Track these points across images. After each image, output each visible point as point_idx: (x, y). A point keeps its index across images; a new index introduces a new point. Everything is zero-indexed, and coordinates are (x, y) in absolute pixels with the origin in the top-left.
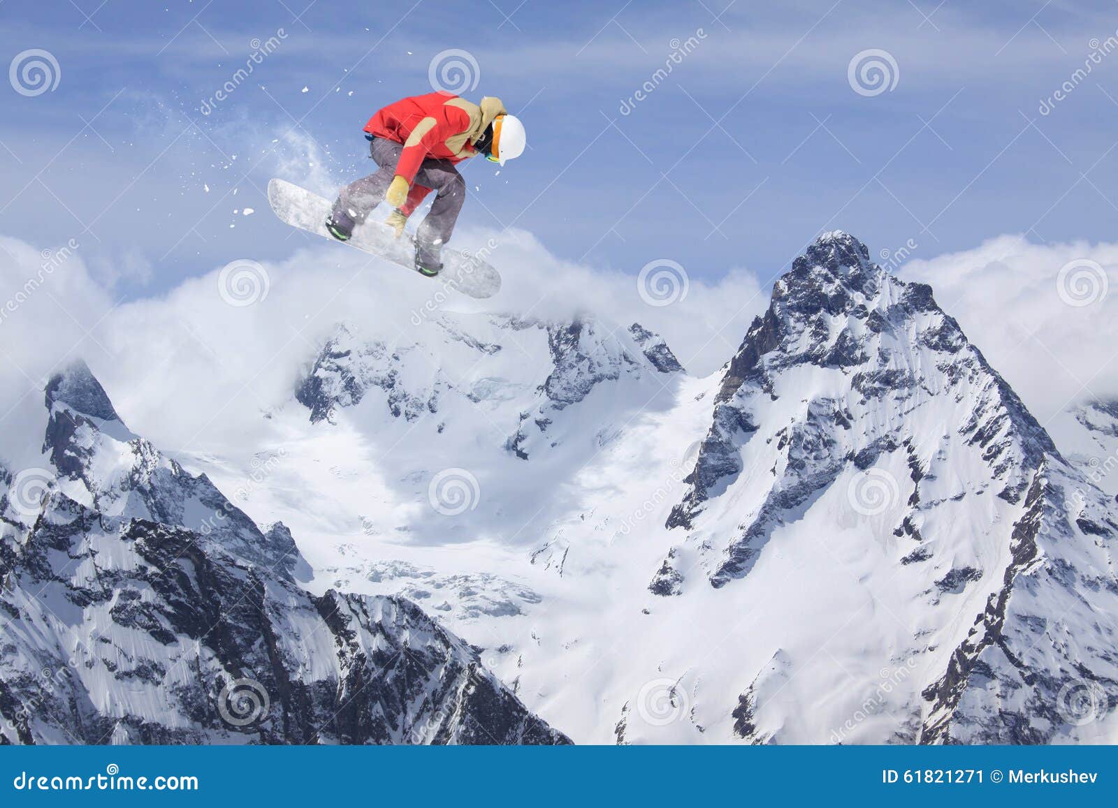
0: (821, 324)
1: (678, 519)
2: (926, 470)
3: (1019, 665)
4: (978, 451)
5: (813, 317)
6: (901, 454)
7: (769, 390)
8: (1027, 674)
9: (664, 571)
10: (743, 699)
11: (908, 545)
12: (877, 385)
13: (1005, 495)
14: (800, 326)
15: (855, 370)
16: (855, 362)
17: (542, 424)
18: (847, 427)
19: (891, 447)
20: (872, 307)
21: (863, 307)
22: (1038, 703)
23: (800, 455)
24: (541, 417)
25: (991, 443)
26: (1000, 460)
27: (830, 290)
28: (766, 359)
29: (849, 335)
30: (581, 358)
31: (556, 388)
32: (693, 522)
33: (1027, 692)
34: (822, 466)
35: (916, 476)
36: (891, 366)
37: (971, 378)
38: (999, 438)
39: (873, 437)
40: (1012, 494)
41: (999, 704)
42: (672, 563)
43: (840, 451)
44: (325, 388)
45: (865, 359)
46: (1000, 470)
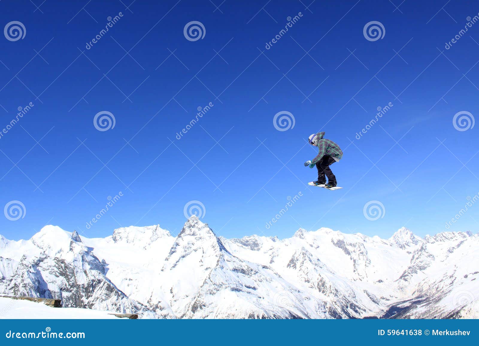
0: (191, 229)
1: (167, 259)
2: (204, 252)
3: (212, 282)
4: (213, 249)
5: (190, 228)
6: (202, 249)
7: (183, 239)
8: (213, 283)
9: (163, 268)
10: (172, 288)
11: (201, 263)
12: (199, 239)
13: (216, 256)
14: (188, 230)
15: (195, 237)
16: (195, 235)
17: (149, 244)
18: (194, 245)
19: (200, 248)
20: (199, 227)
21: (197, 227)
22: (215, 288)
23: (186, 249)
24: (149, 243)
25: (215, 248)
26: (216, 251)
27: (193, 224)
28: (182, 235)
29: (195, 231)
30: (156, 234)
31: (152, 239)
32: (169, 260)
33: (213, 286)
34: (189, 251)
35: (203, 253)
36: (201, 236)
37: (213, 238)
38: (216, 247)
39: (197, 247)
40: (217, 256)
41: (208, 288)
42: (164, 266)
43: (192, 249)
44: (117, 238)
45: (197, 235)
46: (216, 252)
